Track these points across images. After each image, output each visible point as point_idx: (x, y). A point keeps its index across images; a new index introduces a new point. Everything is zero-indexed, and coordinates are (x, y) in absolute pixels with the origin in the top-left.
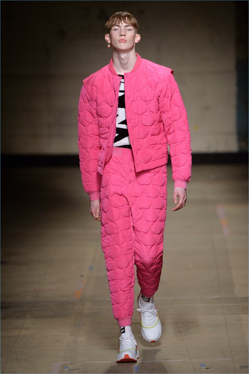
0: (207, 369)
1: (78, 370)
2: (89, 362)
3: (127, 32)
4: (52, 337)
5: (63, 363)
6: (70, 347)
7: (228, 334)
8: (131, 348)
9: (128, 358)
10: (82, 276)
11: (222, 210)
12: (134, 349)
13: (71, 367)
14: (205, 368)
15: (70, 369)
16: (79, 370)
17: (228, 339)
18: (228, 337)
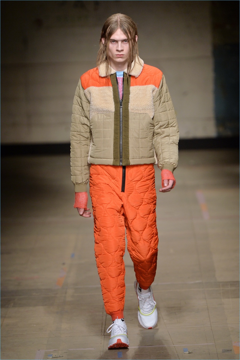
0: (190, 354)
1: (61, 357)
2: (72, 349)
4: (35, 325)
5: (46, 350)
6: (54, 335)
7: (210, 318)
10: (64, 264)
11: (202, 195)
13: (54, 355)
14: (188, 352)
15: (54, 357)
16: (63, 357)
17: (210, 323)
18: (210, 322)
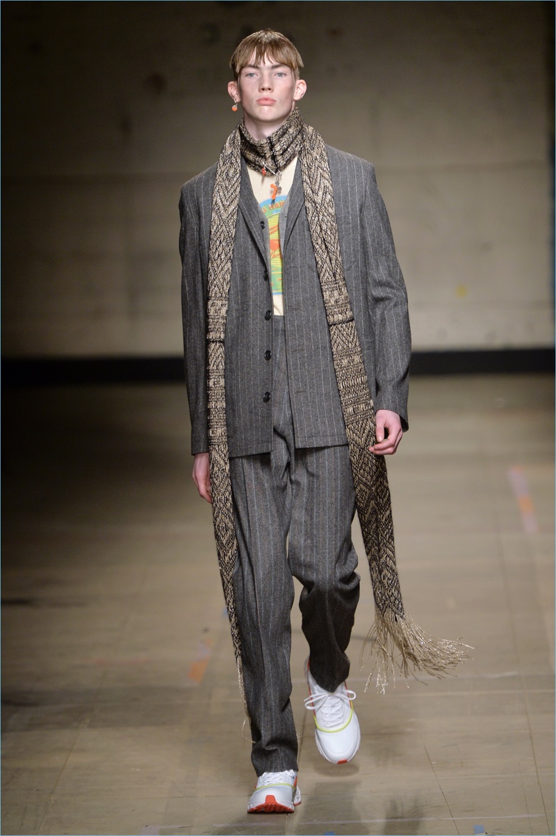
2: (221, 825)
3: (275, 81)
4: (138, 770)
5: (164, 827)
6: (180, 792)
7: (535, 757)
8: (282, 782)
9: (274, 804)
10: (206, 630)
12: (289, 785)
14: (484, 834)
17: (536, 768)
18: (536, 765)
